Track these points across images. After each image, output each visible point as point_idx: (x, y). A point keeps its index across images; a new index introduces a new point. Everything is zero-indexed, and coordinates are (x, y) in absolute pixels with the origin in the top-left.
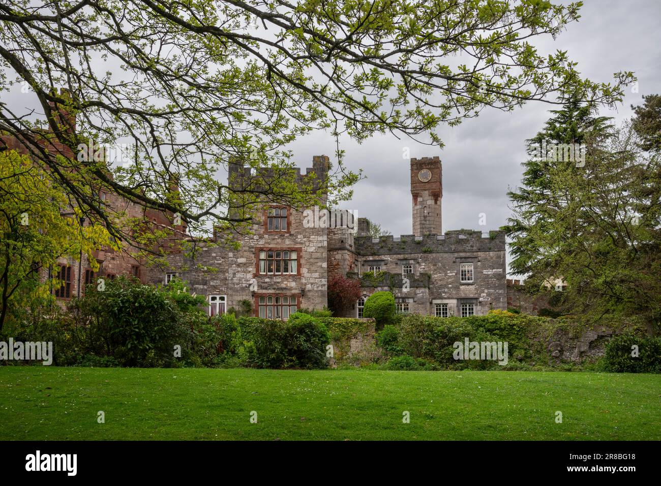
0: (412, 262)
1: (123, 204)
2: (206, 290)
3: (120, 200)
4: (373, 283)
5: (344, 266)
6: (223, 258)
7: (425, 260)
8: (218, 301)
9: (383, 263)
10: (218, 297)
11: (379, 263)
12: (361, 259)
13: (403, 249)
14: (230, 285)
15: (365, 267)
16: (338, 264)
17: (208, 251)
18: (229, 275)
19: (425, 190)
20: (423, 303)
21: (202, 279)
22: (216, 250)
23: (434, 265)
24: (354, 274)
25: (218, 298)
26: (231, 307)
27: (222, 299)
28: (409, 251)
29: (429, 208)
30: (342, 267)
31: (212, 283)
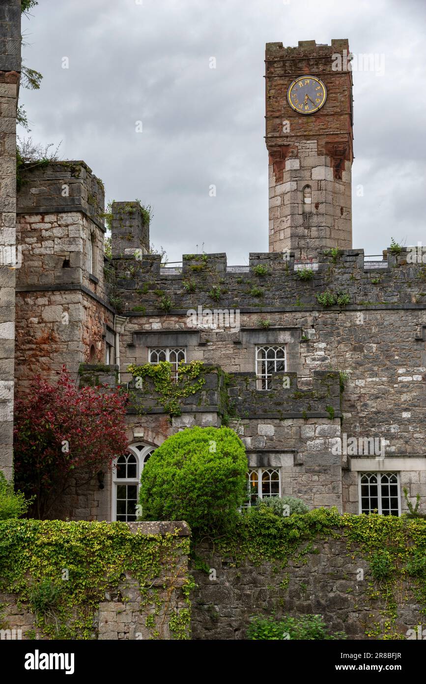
0: (285, 337)
4: (168, 402)
5: (73, 346)
7: (329, 332)
9: (194, 341)
11: (182, 340)
12: (125, 327)
13: (259, 295)
15: (138, 352)
16: (50, 339)
19: (307, 137)
20: (324, 470)
23: (355, 349)
24: (105, 370)
28: (277, 303)
29: (320, 189)
30: (63, 347)
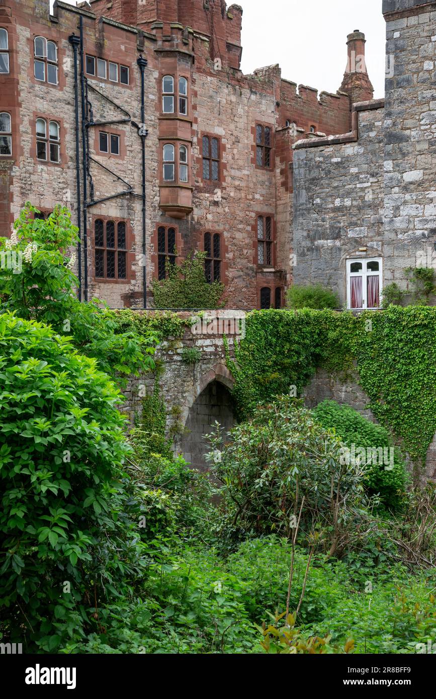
1: (233, 98)
2: (340, 249)
3: (226, 91)
6: (373, 176)
8: (364, 273)
10: (364, 263)
14: (389, 236)
17: (341, 163)
18: (386, 213)
21: (332, 227)
22: (359, 160)
25: (364, 266)
26: (390, 283)
27: (373, 266)
31: (351, 234)
